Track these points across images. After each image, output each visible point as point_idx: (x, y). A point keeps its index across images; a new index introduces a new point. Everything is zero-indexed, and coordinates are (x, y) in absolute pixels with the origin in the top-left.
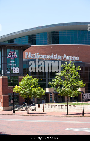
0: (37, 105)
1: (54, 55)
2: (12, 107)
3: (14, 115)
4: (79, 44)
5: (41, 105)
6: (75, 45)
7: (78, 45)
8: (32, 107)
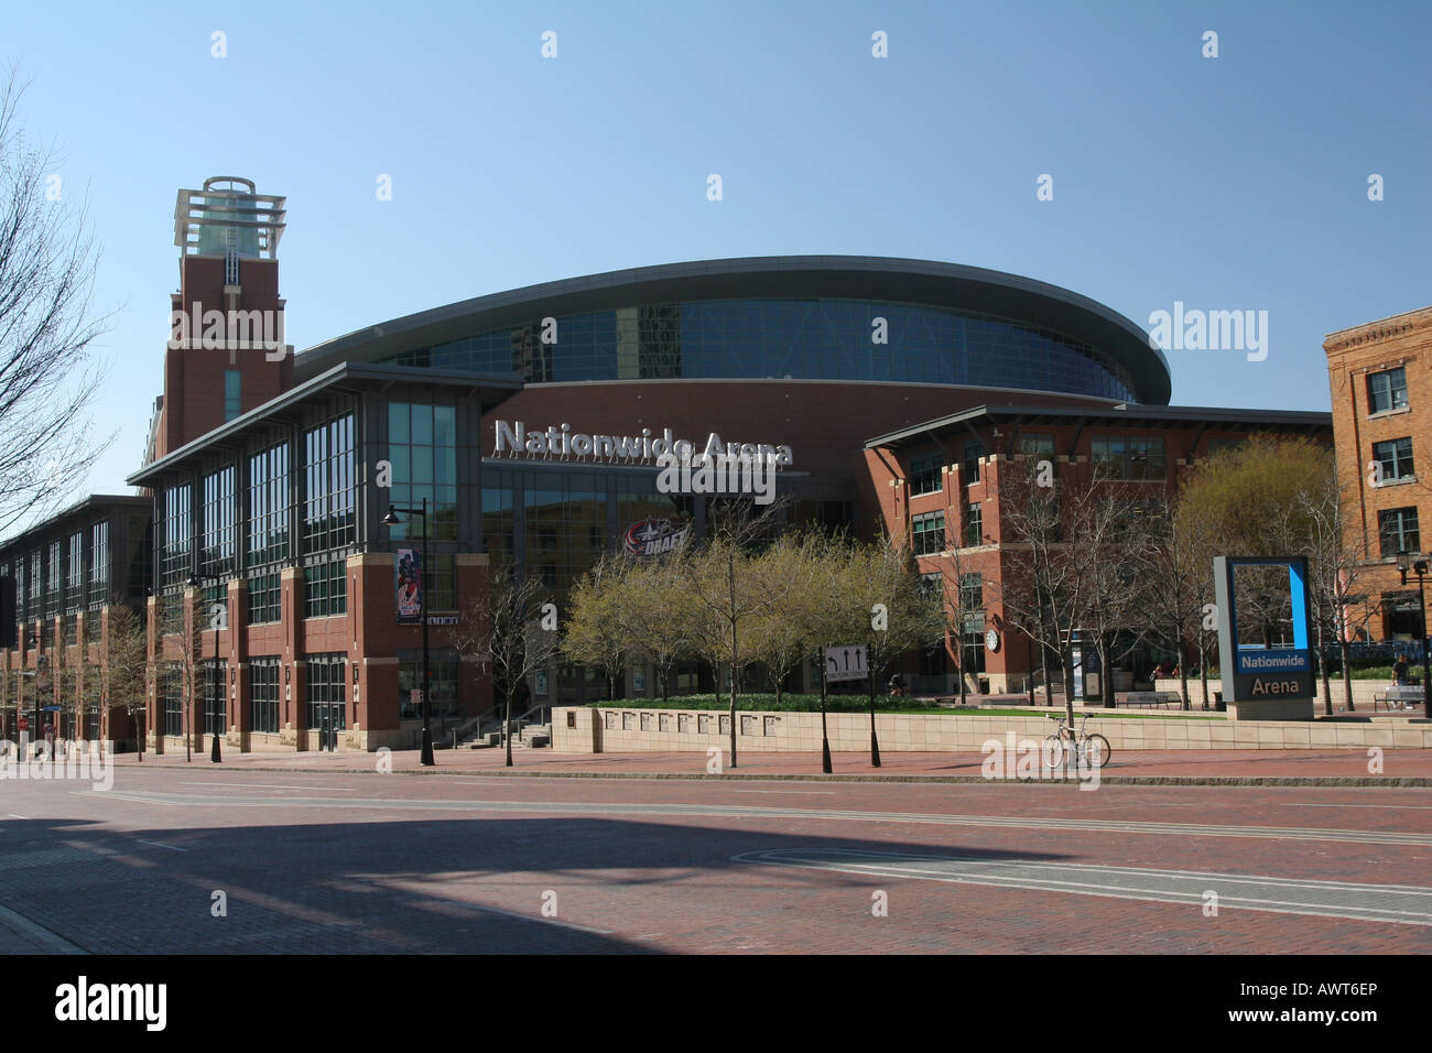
0: (560, 714)
1: (651, 438)
2: (415, 726)
3: (427, 773)
4: (775, 377)
5: (584, 714)
6: (770, 380)
7: (788, 379)
8: (534, 731)
